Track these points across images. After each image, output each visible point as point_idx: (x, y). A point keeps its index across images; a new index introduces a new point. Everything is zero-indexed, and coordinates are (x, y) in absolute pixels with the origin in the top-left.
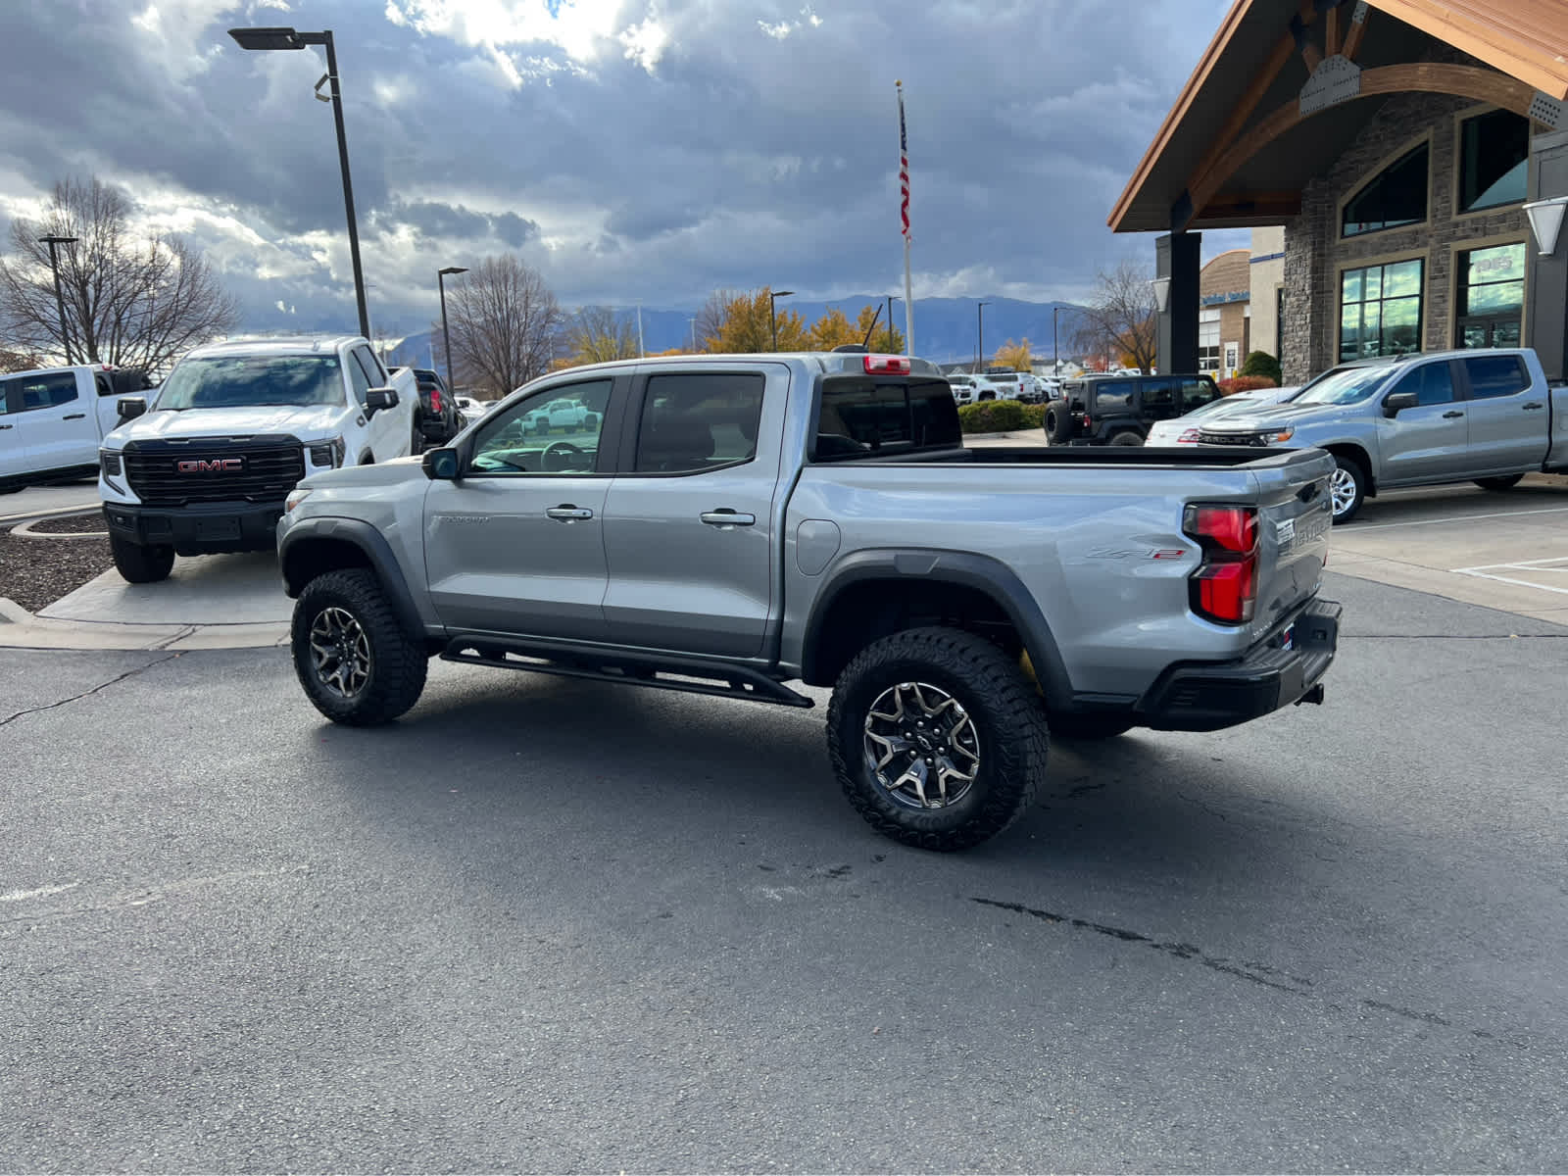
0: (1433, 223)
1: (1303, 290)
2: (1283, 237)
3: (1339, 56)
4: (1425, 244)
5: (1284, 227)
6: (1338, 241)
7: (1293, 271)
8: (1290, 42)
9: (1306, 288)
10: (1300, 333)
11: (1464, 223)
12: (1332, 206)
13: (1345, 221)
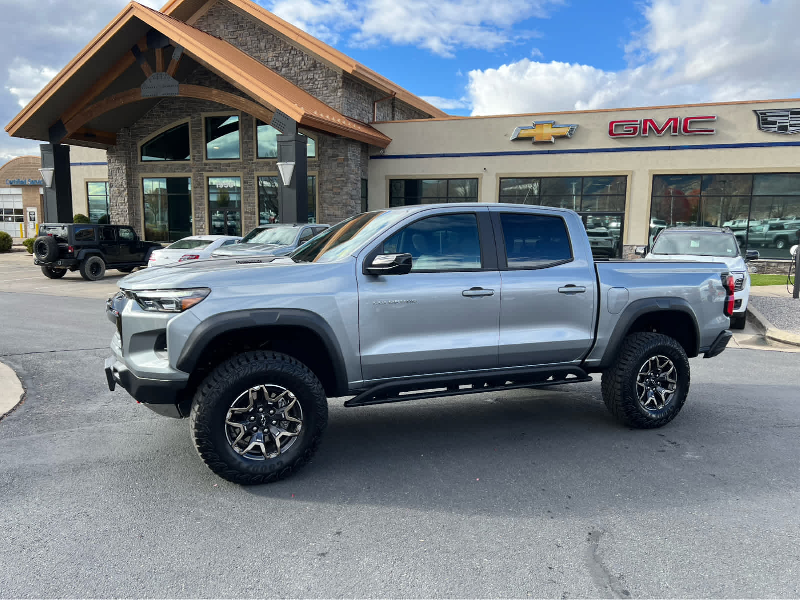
0: (194, 162)
1: (122, 185)
2: (106, 156)
3: (164, 73)
4: (190, 171)
5: (106, 151)
6: (140, 163)
7: (114, 175)
8: (132, 59)
9: (124, 184)
10: (122, 207)
11: (210, 165)
12: (134, 144)
13: (142, 155)
